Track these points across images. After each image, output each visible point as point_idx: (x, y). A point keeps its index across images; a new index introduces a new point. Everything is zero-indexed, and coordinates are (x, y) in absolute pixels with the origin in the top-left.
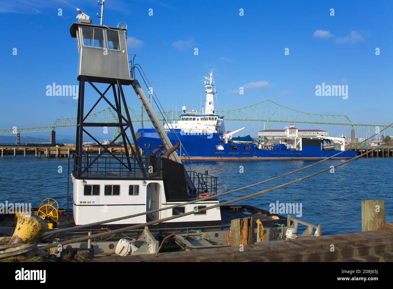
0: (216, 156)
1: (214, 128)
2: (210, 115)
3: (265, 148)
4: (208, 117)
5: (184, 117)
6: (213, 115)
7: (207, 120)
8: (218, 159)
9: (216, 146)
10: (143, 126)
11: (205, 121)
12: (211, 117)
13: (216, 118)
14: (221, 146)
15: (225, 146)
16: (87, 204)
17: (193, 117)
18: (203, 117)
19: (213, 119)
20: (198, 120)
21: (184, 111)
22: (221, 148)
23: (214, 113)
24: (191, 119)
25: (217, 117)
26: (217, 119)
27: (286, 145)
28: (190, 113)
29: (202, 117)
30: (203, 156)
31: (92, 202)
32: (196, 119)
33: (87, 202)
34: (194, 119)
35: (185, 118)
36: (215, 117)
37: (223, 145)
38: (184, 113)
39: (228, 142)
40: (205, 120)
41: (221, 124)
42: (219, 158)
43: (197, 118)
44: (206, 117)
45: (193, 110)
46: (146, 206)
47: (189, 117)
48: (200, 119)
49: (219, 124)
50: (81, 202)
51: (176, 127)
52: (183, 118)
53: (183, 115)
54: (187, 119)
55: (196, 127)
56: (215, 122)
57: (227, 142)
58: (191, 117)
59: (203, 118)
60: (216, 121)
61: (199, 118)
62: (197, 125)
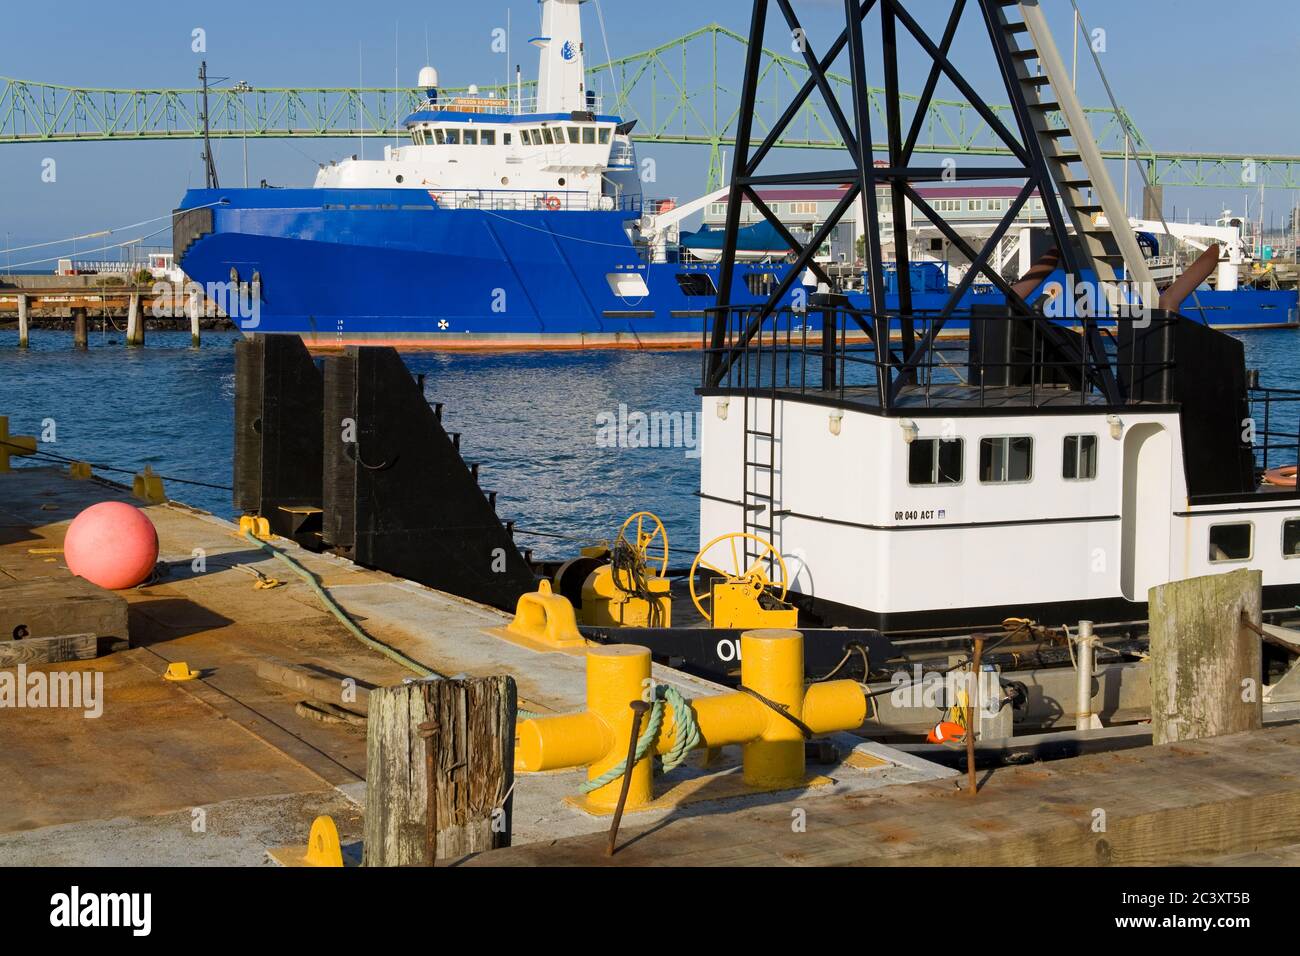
0: (607, 332)
1: (595, 182)
2: (576, 116)
3: (845, 283)
4: (564, 125)
5: (433, 126)
6: (591, 117)
7: (561, 140)
8: (622, 341)
9: (610, 277)
10: (211, 171)
11: (545, 147)
12: (581, 125)
13: (604, 133)
14: (630, 275)
15: (652, 275)
16: (919, 522)
17: (479, 127)
18: (538, 126)
19: (590, 137)
20: (507, 138)
21: (432, 93)
22: (631, 286)
23: (590, 102)
24: (471, 136)
25: (613, 126)
26: (612, 137)
27: (943, 270)
28: (461, 104)
29: (529, 127)
30: (542, 328)
31: (935, 514)
32: (499, 138)
33: (919, 515)
34: (489, 137)
35: (439, 132)
36: (598, 125)
37: (643, 273)
38: (434, 102)
39: (671, 255)
40: (549, 140)
41: (628, 162)
42: (628, 339)
43: (500, 129)
44: (551, 125)
45: (473, 89)
46: (1119, 523)
47: (461, 126)
48: (516, 138)
49: (621, 162)
50: (899, 516)
51: (399, 179)
52: (427, 133)
53: (426, 116)
54: (453, 138)
55: (504, 180)
56: (599, 154)
57: (660, 257)
58: (470, 125)
59: (535, 132)
60: (606, 149)
61: (514, 129)
62: (509, 171)
